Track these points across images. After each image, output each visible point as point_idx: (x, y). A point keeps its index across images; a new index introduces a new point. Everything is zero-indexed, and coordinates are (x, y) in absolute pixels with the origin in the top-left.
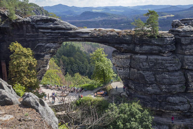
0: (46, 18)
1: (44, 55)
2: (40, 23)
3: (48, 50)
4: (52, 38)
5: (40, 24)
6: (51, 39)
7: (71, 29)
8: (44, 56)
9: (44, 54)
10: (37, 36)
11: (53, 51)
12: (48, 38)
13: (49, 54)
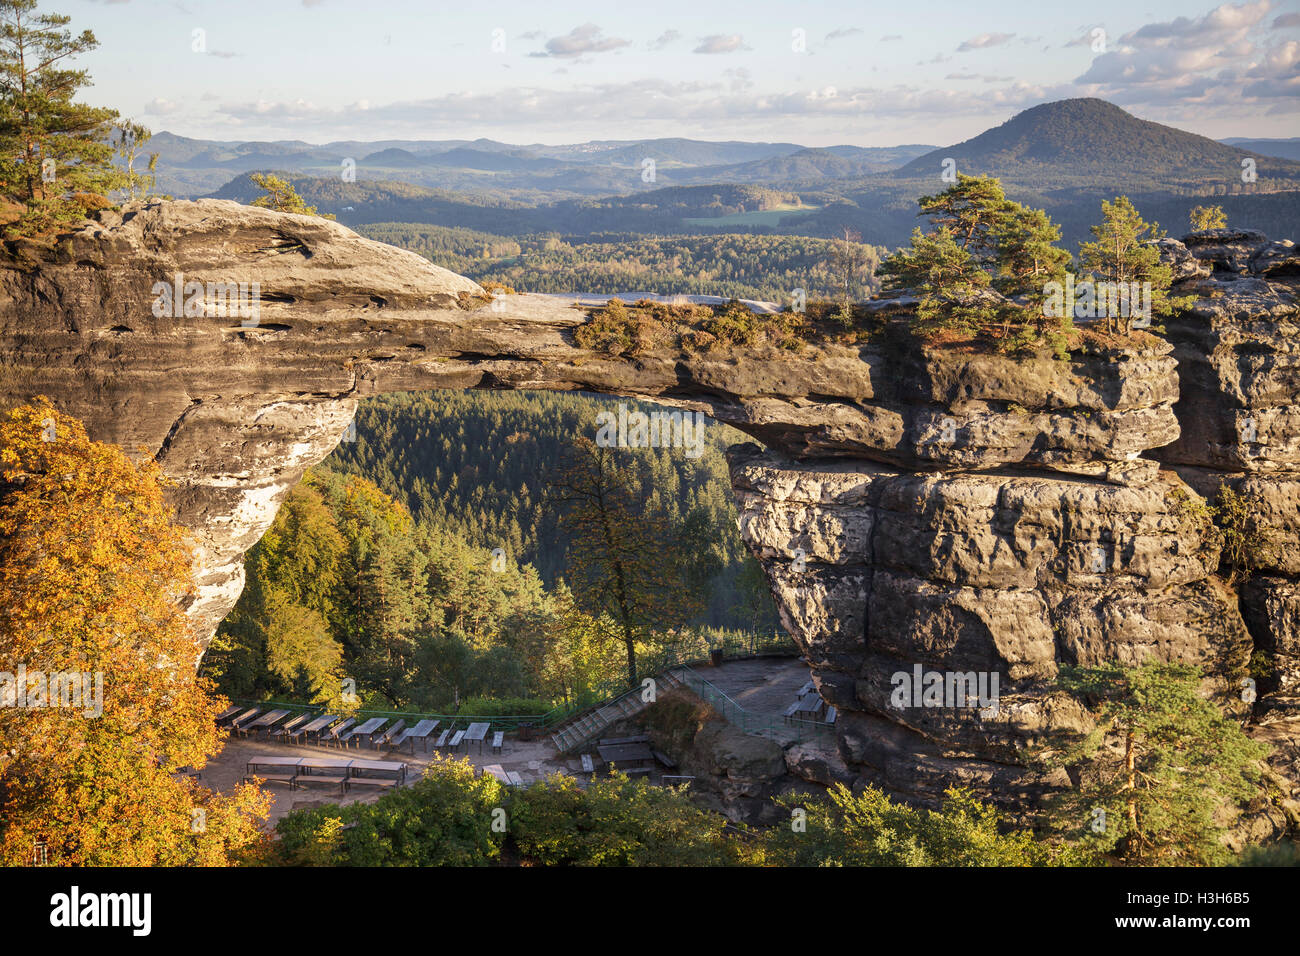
0: (252, 217)
1: (237, 490)
2: (204, 254)
3: (265, 452)
4: (295, 362)
5: (205, 260)
6: (290, 374)
7: (442, 299)
8: (234, 495)
9: (232, 483)
10: (182, 352)
11: (302, 459)
12: (270, 368)
13: (270, 484)
